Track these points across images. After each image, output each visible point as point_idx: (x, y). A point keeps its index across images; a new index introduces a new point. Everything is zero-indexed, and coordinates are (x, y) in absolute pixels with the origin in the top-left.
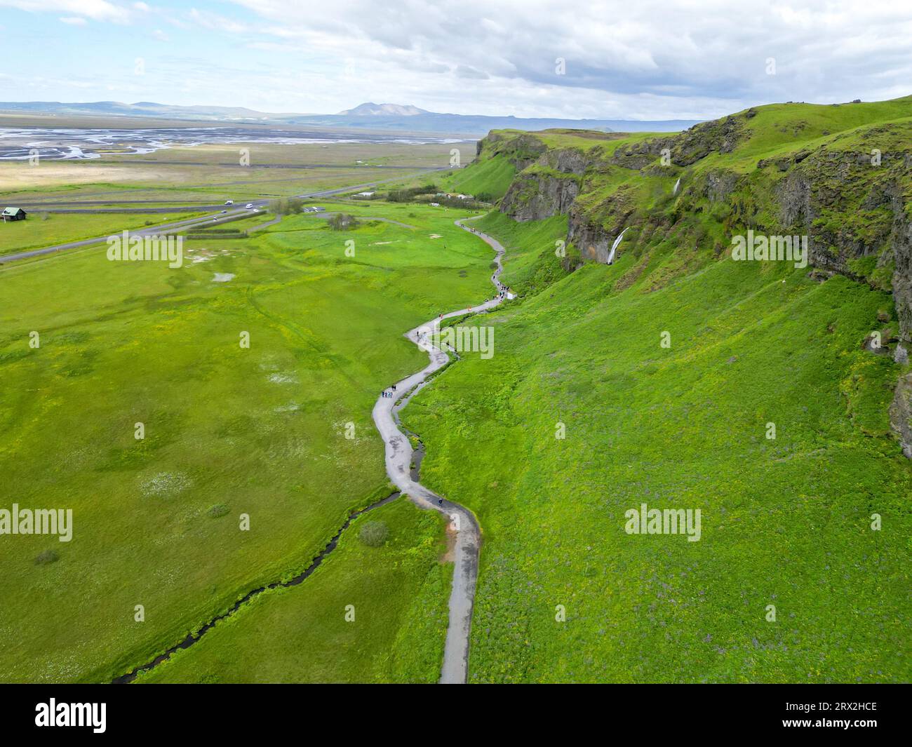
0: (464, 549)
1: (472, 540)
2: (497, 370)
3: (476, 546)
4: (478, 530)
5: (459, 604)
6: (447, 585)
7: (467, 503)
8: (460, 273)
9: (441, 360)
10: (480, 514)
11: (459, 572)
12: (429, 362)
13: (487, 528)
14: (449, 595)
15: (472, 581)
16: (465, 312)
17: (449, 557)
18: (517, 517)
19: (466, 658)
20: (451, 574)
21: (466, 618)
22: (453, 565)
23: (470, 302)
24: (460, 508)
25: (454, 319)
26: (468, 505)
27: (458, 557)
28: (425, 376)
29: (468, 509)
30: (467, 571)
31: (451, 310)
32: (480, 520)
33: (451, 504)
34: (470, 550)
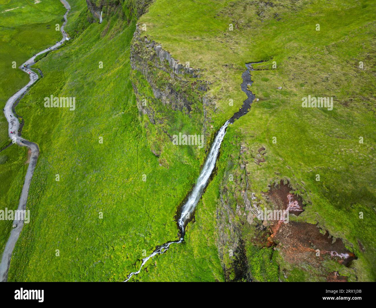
0: (33, 158)
1: (36, 154)
2: (56, 81)
3: (37, 156)
4: (38, 150)
5: (29, 176)
6: (25, 171)
7: (36, 141)
8: (47, 26)
9: (35, 79)
10: (40, 144)
11: (30, 166)
12: (29, 80)
13: (41, 149)
14: (26, 174)
15: (34, 168)
16: (46, 51)
17: (28, 162)
18: (52, 143)
19: (28, 192)
20: (27, 167)
21: (30, 180)
22: (28, 164)
23: (50, 44)
24: (34, 144)
25: (41, 55)
26: (37, 142)
27: (31, 161)
28: (27, 88)
29: (36, 143)
30: (33, 165)
31: (41, 50)
32: (40, 146)
33: (30, 143)
34: (35, 158)
